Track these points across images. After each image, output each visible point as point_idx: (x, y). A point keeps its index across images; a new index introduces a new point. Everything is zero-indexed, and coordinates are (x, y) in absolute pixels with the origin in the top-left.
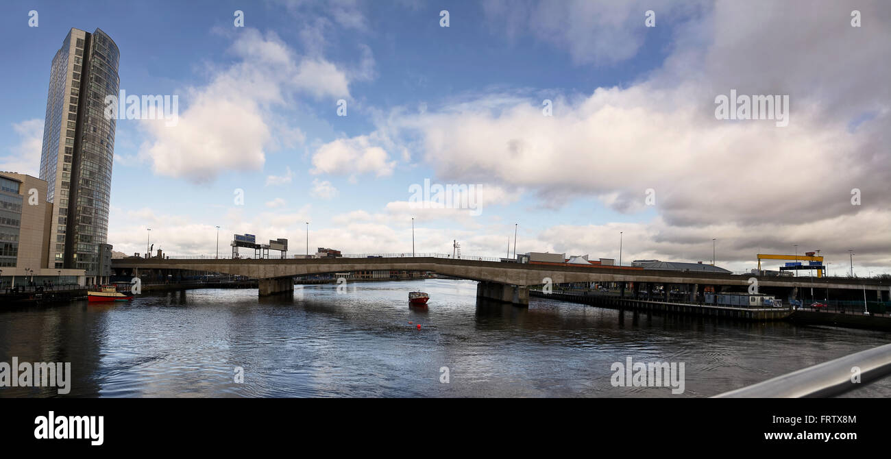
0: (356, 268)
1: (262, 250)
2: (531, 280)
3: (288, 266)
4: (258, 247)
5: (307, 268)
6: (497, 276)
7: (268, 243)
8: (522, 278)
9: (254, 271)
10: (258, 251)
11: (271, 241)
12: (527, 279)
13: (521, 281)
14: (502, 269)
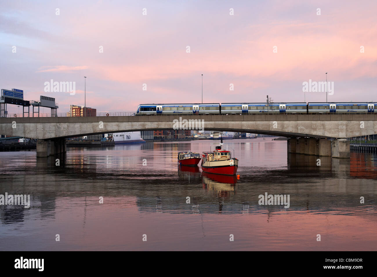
0: (147, 127)
1: (31, 107)
2: (352, 132)
3: (72, 125)
4: (27, 104)
5: (93, 127)
6: (315, 129)
7: (38, 100)
8: (342, 130)
9: (31, 131)
10: (26, 108)
11: (42, 98)
12: (347, 131)
13: (340, 133)
14: (319, 122)
